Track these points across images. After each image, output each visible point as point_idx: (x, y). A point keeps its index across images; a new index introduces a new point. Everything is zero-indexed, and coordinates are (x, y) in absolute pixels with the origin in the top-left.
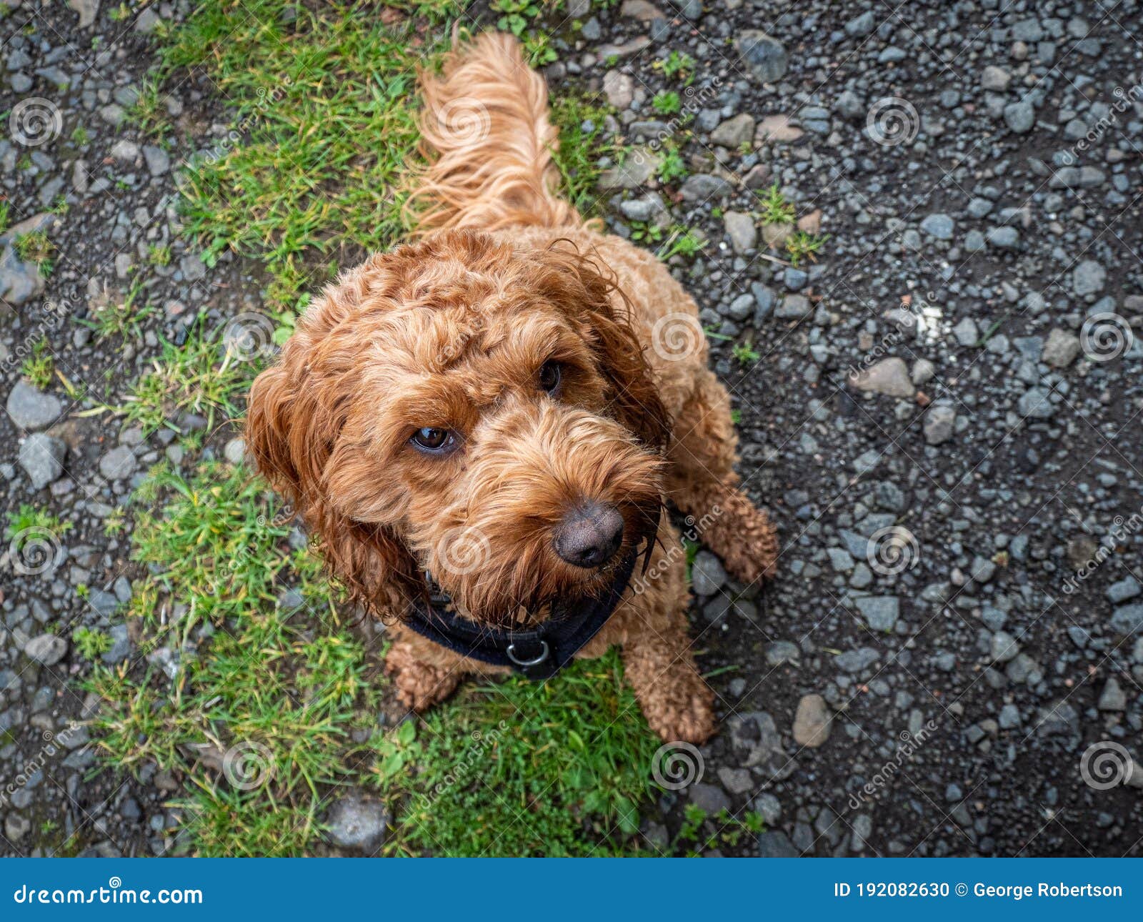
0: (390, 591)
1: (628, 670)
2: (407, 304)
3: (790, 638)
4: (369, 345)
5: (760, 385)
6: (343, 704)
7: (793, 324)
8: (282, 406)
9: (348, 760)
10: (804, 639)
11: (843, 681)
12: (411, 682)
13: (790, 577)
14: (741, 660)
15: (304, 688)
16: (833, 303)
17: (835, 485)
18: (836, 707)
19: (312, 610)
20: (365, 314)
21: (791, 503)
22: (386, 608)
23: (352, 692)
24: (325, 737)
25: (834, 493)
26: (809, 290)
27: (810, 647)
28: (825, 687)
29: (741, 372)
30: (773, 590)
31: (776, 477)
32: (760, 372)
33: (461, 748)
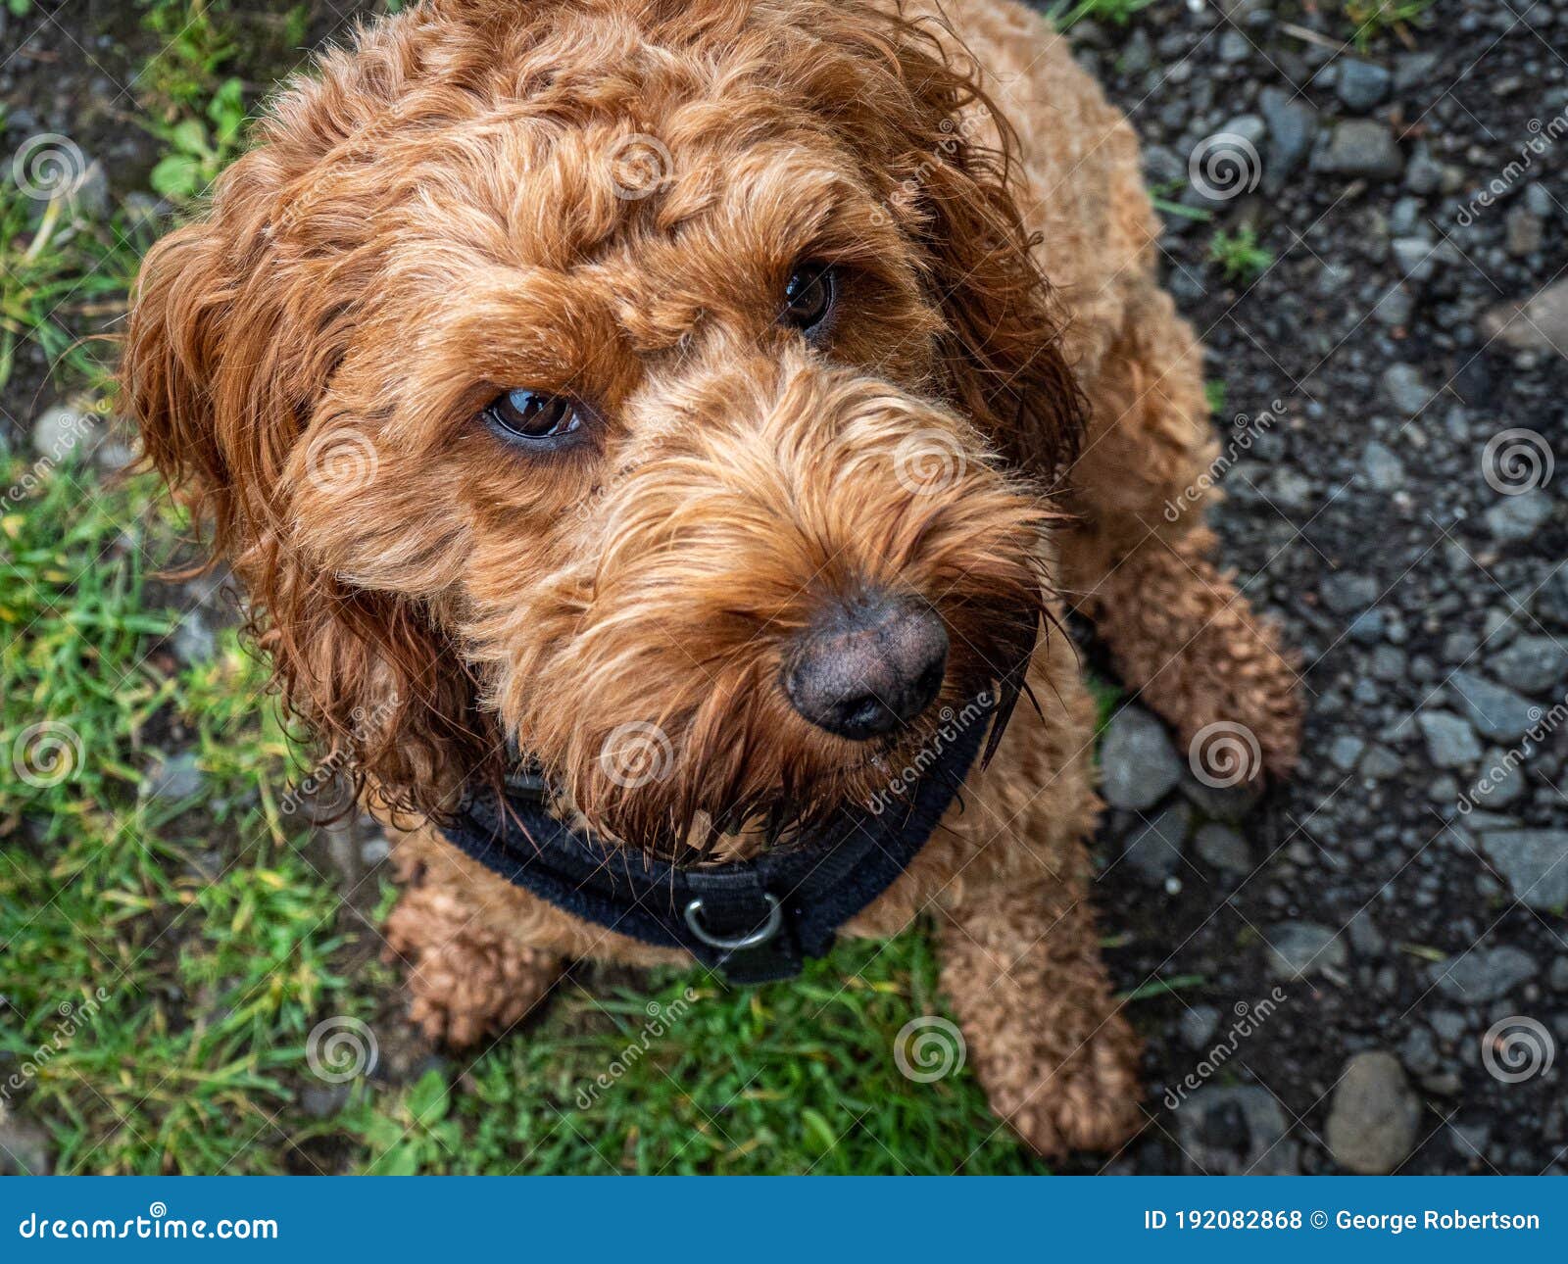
0: (412, 751)
1: (948, 974)
2: (503, 108)
3: (1326, 918)
4: (408, 192)
5: (1272, 327)
6: (285, 1026)
7: (1352, 190)
8: (205, 312)
9: (291, 1155)
10: (1358, 921)
11: (1449, 1025)
12: (443, 980)
13: (1328, 776)
14: (1209, 965)
15: (198, 985)
16: (1449, 142)
17: (1441, 565)
18: (1432, 1083)
19: (220, 807)
20: (405, 123)
21: (1337, 604)
22: (403, 791)
23: (306, 997)
24: (241, 1099)
25: (1439, 584)
26: (1394, 112)
27: (1371, 940)
28: (1404, 1035)
29: (1228, 296)
30: (1289, 803)
31: (1301, 542)
32: (1273, 297)
33: (553, 1140)
